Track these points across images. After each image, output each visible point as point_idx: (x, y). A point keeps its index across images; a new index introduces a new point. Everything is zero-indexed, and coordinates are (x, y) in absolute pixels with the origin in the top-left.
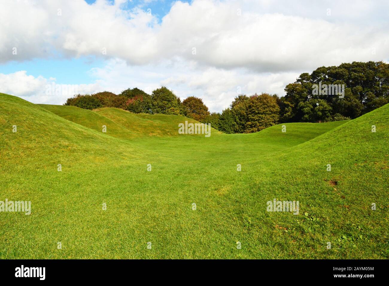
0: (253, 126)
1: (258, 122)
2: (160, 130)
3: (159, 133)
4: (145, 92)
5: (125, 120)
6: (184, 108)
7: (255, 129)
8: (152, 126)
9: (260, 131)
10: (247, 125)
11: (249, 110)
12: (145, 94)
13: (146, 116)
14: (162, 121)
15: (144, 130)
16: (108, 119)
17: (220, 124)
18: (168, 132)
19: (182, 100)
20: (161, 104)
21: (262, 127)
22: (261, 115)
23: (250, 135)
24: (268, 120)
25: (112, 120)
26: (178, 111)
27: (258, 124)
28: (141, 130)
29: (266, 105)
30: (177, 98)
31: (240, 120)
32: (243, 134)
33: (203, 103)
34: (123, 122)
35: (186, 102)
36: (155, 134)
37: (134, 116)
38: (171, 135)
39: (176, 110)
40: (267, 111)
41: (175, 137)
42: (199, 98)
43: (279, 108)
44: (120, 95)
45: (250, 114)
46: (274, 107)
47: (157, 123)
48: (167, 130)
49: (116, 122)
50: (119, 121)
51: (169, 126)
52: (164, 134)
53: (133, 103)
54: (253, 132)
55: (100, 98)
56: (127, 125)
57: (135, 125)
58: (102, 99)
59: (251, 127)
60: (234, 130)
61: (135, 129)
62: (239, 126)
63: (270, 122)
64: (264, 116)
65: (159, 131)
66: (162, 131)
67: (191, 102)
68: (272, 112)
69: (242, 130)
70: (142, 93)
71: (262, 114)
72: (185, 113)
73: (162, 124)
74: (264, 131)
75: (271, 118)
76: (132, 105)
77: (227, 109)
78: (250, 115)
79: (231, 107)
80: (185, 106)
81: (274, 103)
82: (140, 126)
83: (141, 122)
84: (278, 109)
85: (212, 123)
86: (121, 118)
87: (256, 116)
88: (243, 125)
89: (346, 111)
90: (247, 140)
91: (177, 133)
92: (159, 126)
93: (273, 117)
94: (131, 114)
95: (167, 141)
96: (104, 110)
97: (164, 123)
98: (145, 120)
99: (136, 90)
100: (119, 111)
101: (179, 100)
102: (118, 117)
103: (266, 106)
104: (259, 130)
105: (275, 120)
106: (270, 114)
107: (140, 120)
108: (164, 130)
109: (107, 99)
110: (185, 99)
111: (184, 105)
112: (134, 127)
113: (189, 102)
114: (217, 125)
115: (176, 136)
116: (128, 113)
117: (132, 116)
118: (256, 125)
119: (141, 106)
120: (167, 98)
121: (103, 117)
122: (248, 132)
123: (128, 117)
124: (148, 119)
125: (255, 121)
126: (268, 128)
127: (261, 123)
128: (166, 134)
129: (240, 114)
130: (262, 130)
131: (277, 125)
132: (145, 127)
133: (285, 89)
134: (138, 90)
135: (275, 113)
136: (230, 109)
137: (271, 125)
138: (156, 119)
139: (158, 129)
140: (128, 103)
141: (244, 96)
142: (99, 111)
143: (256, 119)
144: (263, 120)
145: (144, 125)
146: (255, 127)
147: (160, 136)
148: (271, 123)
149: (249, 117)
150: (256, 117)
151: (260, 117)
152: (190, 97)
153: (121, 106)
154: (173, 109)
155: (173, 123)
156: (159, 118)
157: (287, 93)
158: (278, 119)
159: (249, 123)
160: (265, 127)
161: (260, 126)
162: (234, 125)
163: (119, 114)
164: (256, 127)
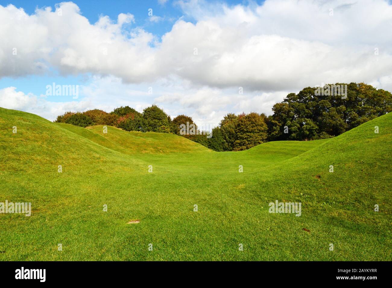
0: (242, 144)
1: (247, 140)
2: (153, 147)
3: (151, 150)
4: (136, 111)
5: (119, 137)
6: (174, 126)
7: (244, 147)
8: (145, 143)
9: (250, 149)
10: (236, 144)
11: (238, 128)
12: (136, 112)
13: (139, 134)
14: (154, 139)
15: (138, 147)
16: (102, 137)
17: (210, 142)
18: (160, 150)
19: (172, 118)
20: (152, 122)
21: (251, 145)
22: (249, 134)
23: (240, 153)
24: (256, 138)
25: (106, 138)
26: (169, 130)
27: (247, 143)
28: (135, 147)
29: (255, 123)
30: (168, 116)
31: (229, 138)
32: (233, 152)
33: (193, 121)
34: (117, 139)
35: (177, 120)
36: (148, 152)
37: (127, 134)
38: (164, 152)
39: (167, 128)
40: (255, 130)
41: (167, 155)
42: (189, 117)
43: (266, 126)
44: (112, 113)
45: (239, 132)
46: (261, 125)
47: (149, 140)
48: (160, 148)
49: (110, 139)
50: (112, 138)
51: (161, 144)
52: (156, 151)
53: (124, 121)
54: (242, 150)
55: (91, 116)
56: (121, 142)
57: (129, 143)
58: (93, 117)
59: (240, 145)
60: (224, 148)
61: (128, 146)
62: (228, 144)
63: (258, 140)
64: (252, 134)
65: (151, 148)
66: (154, 148)
67: (182, 120)
68: (260, 130)
69: (231, 148)
70: (133, 111)
71: (250, 132)
72: (175, 131)
73: (154, 142)
74: (253, 149)
75: (259, 136)
76: (123, 123)
77: (216, 127)
78: (238, 134)
79: (220, 126)
80: (176, 125)
81: (262, 121)
82: (133, 143)
83: (134, 140)
84: (265, 128)
85: (202, 141)
86: (114, 135)
87: (245, 134)
88: (232, 143)
89: (331, 130)
90: (237, 158)
91: (169, 150)
92: (152, 144)
93: (261, 135)
94: (123, 131)
95: (160, 159)
96: (97, 128)
97: (156, 141)
98: (137, 137)
99: (127, 108)
100: (112, 129)
101: (169, 118)
102: (111, 134)
103: (254, 125)
104: (247, 148)
105: (263, 138)
106: (258, 132)
107: (133, 137)
108: (156, 148)
109: (98, 117)
110: (175, 117)
111: (174, 123)
112: (128, 144)
113: (179, 120)
114: (206, 143)
115: (168, 153)
116: (121, 131)
117: (125, 134)
118: (244, 143)
119: (132, 124)
120: (158, 117)
121: (97, 134)
122: (237, 150)
123: (121, 134)
124: (141, 136)
125: (244, 139)
126: (257, 146)
127: (249, 141)
128: (158, 152)
129: (229, 132)
130: (251, 148)
131: (265, 143)
132: (138, 145)
133: (272, 109)
134: (130, 108)
135: (262, 131)
136: (220, 128)
137: (260, 143)
138: (148, 137)
139: (151, 146)
140: (119, 121)
141: (233, 114)
142: (92, 128)
143: (244, 138)
144: (252, 138)
145: (137, 143)
146: (243, 145)
147: (153, 153)
148: (260, 141)
149: (238, 135)
150: (244, 136)
151: (249, 135)
152: (180, 115)
153: (113, 124)
154: (164, 128)
155: (165, 141)
156: (152, 136)
157: (274, 112)
158: (266, 138)
159: (238, 141)
160: (254, 145)
161: (249, 144)
162: (223, 143)
163: (113, 132)
164: (245, 146)
